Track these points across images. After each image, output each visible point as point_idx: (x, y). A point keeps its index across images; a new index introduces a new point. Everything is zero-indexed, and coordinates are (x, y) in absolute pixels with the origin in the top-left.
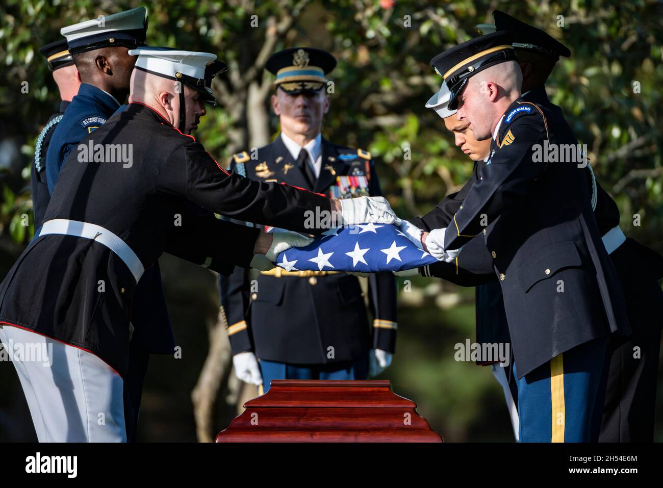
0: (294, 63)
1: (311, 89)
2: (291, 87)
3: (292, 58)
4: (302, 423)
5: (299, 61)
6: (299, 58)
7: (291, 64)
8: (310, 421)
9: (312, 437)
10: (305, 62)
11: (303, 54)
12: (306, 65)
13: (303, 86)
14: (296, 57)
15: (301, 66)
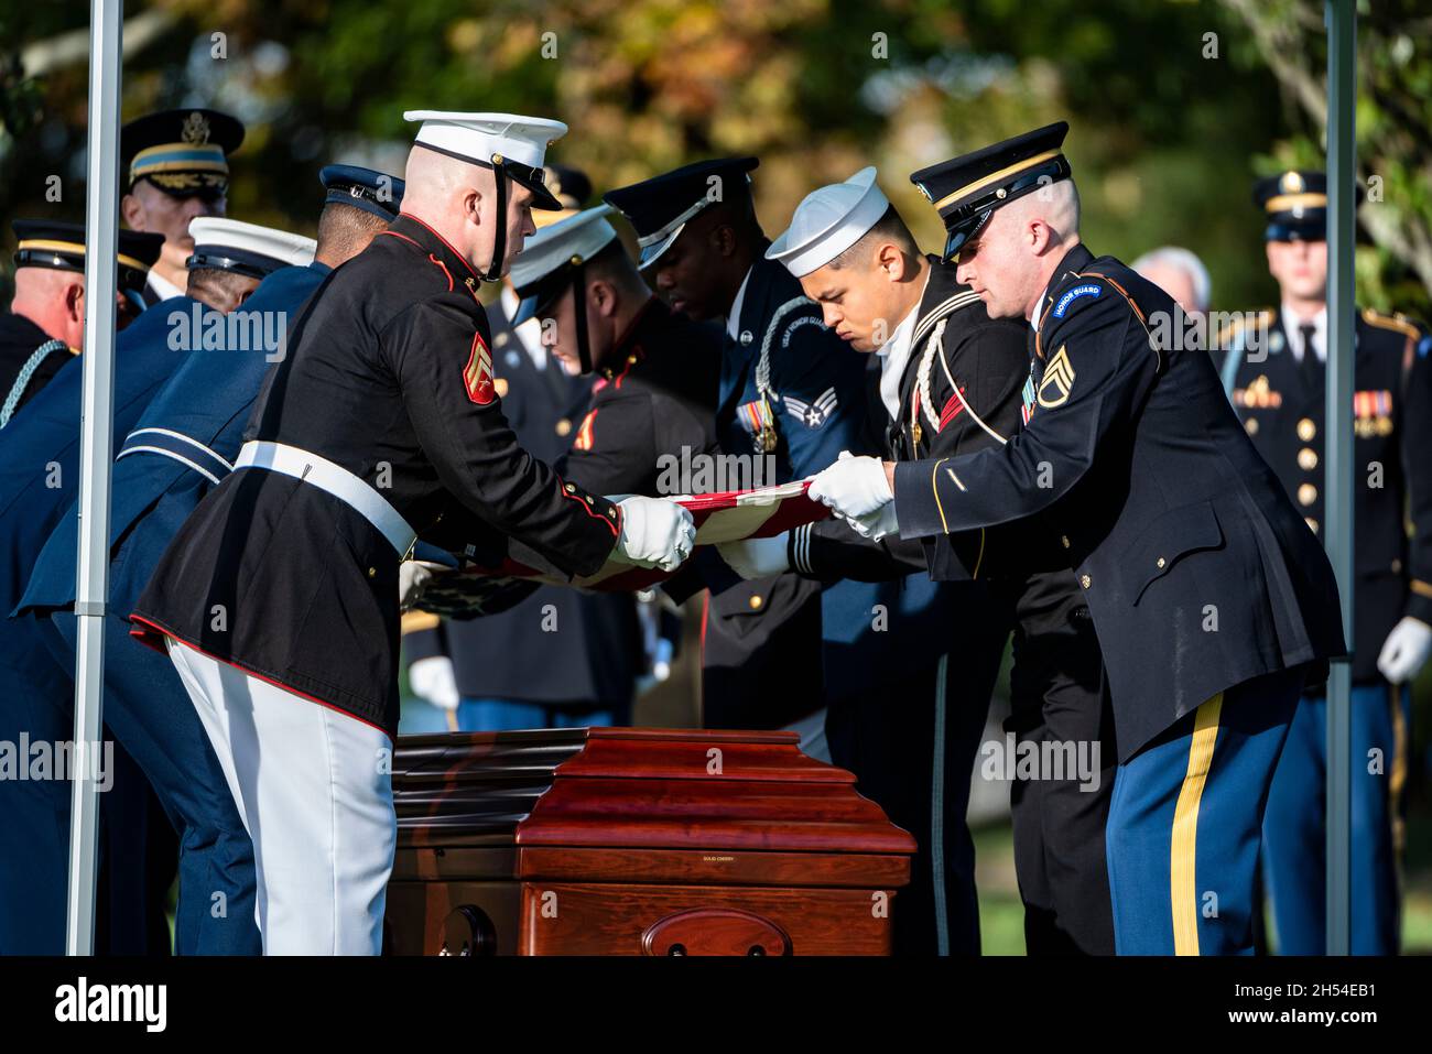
0: (184, 137)
1: (216, 186)
2: (178, 182)
3: (181, 127)
4: (663, 806)
5: (192, 134)
6: (193, 128)
7: (177, 139)
8: (676, 805)
9: (688, 833)
10: (204, 137)
11: (200, 121)
12: (205, 142)
13: (204, 181)
14: (187, 126)
15: (195, 143)
